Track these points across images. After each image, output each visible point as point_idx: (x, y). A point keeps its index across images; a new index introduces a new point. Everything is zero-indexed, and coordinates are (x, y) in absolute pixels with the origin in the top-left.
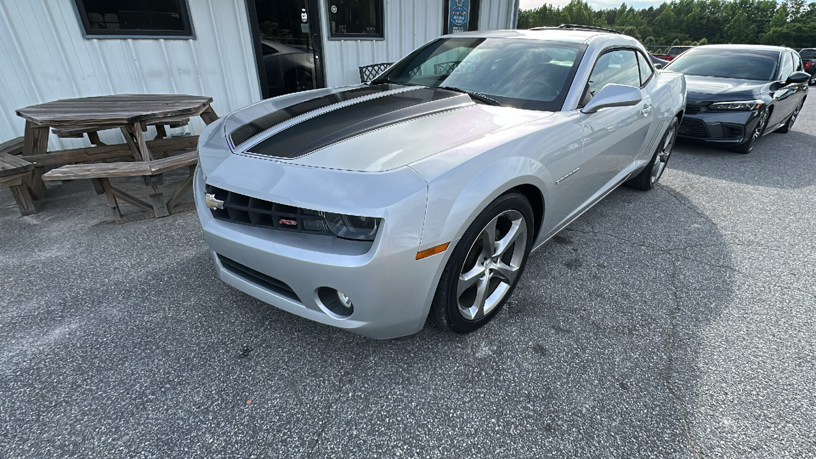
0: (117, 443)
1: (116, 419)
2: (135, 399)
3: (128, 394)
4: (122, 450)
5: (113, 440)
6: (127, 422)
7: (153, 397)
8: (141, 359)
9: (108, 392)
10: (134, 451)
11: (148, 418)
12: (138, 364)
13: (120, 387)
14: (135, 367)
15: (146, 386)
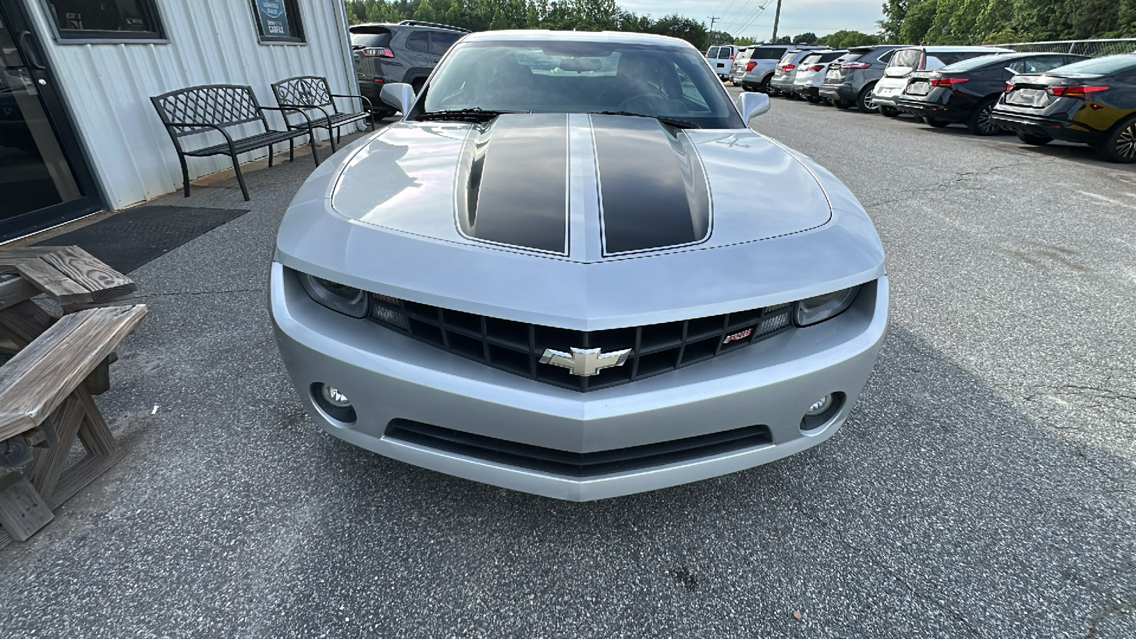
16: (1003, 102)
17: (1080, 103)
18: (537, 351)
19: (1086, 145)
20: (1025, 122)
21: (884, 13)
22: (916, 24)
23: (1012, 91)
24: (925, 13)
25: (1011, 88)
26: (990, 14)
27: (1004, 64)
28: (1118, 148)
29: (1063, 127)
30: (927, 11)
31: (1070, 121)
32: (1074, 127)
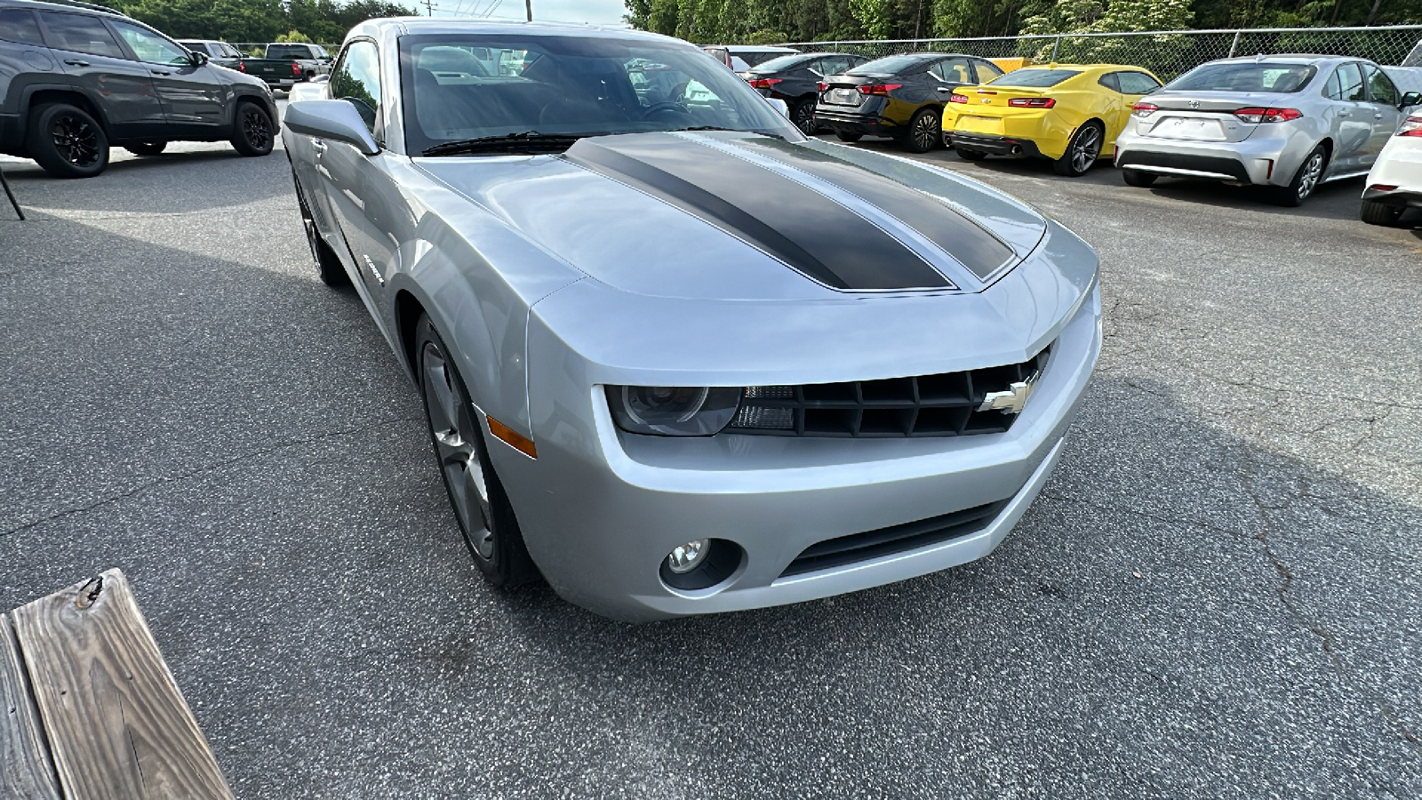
0: (1290, 713)
1: (1260, 733)
2: (1214, 719)
3: (1211, 736)
4: (1292, 700)
5: (1290, 721)
6: (1254, 714)
7: (1195, 693)
8: (1131, 747)
9: (1229, 775)
10: (1284, 684)
11: (1230, 687)
12: (1146, 748)
13: (1206, 757)
14: (1155, 751)
15: (1182, 712)
16: (822, 102)
17: (885, 101)
18: (977, 400)
19: (891, 138)
20: (838, 119)
21: (627, 6)
22: (662, 21)
23: (828, 90)
24: (668, 8)
25: (827, 88)
26: (728, 12)
27: (806, 65)
28: (917, 139)
29: (878, 124)
30: (669, 6)
31: (880, 117)
32: (885, 122)
